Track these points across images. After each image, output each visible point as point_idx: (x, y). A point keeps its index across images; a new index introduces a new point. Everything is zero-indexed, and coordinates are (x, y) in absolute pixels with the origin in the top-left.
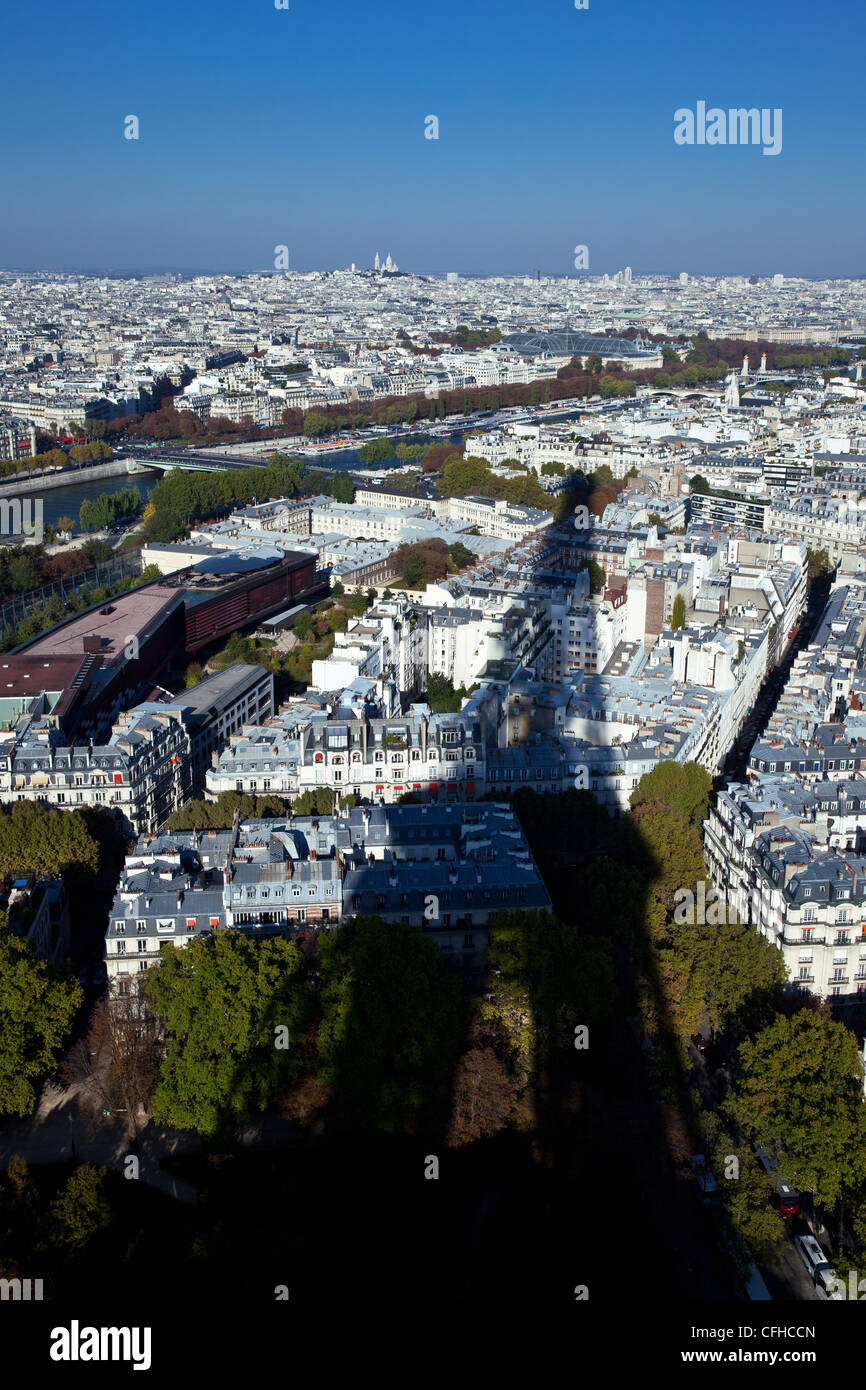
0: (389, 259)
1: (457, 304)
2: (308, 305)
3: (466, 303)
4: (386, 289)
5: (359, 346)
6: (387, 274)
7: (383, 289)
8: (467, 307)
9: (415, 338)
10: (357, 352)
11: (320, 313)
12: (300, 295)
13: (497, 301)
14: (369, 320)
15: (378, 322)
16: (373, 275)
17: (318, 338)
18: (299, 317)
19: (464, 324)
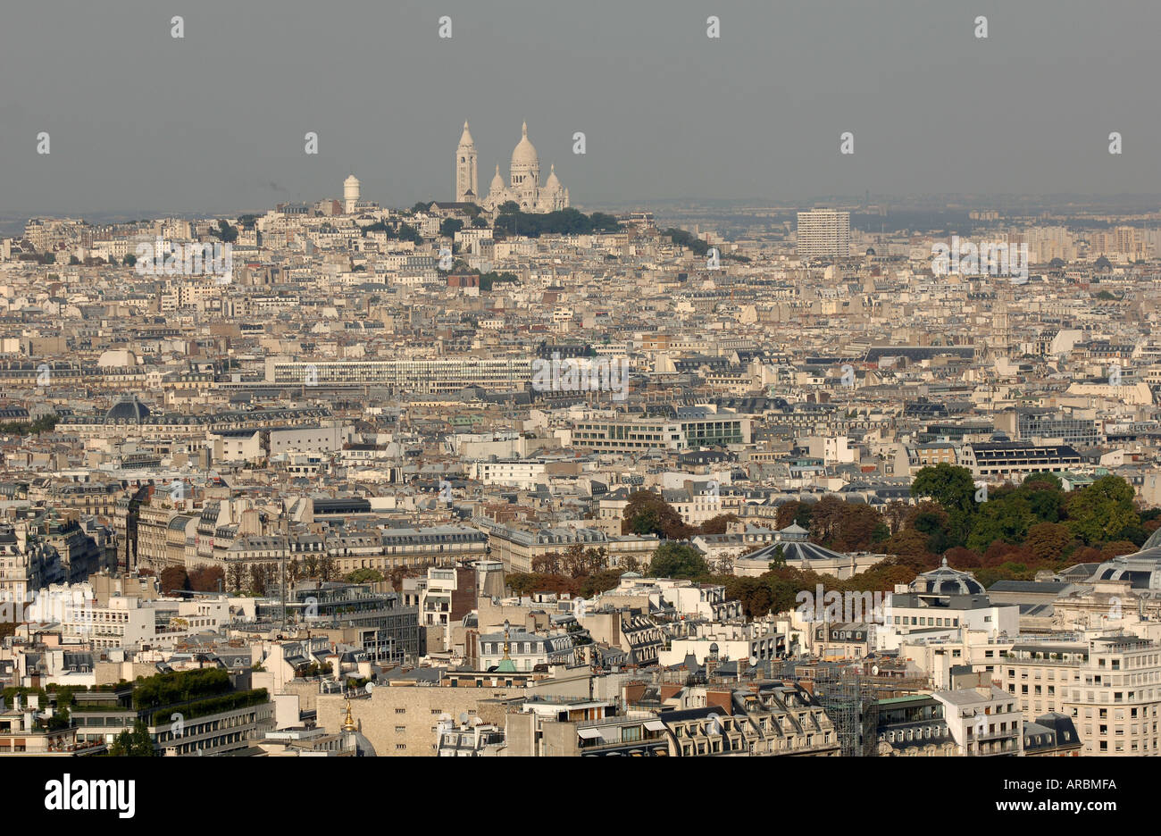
0: (523, 153)
1: (874, 356)
2: (154, 377)
3: (917, 355)
4: (519, 297)
5: (467, 575)
6: (514, 222)
7: (504, 295)
8: (925, 372)
9: (715, 529)
10: (462, 603)
11: (223, 415)
12: (105, 331)
13: (1063, 343)
14: (472, 446)
15: (515, 460)
16: (449, 228)
17: (248, 542)
18: (138, 434)
19: (947, 457)
